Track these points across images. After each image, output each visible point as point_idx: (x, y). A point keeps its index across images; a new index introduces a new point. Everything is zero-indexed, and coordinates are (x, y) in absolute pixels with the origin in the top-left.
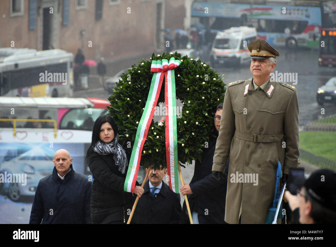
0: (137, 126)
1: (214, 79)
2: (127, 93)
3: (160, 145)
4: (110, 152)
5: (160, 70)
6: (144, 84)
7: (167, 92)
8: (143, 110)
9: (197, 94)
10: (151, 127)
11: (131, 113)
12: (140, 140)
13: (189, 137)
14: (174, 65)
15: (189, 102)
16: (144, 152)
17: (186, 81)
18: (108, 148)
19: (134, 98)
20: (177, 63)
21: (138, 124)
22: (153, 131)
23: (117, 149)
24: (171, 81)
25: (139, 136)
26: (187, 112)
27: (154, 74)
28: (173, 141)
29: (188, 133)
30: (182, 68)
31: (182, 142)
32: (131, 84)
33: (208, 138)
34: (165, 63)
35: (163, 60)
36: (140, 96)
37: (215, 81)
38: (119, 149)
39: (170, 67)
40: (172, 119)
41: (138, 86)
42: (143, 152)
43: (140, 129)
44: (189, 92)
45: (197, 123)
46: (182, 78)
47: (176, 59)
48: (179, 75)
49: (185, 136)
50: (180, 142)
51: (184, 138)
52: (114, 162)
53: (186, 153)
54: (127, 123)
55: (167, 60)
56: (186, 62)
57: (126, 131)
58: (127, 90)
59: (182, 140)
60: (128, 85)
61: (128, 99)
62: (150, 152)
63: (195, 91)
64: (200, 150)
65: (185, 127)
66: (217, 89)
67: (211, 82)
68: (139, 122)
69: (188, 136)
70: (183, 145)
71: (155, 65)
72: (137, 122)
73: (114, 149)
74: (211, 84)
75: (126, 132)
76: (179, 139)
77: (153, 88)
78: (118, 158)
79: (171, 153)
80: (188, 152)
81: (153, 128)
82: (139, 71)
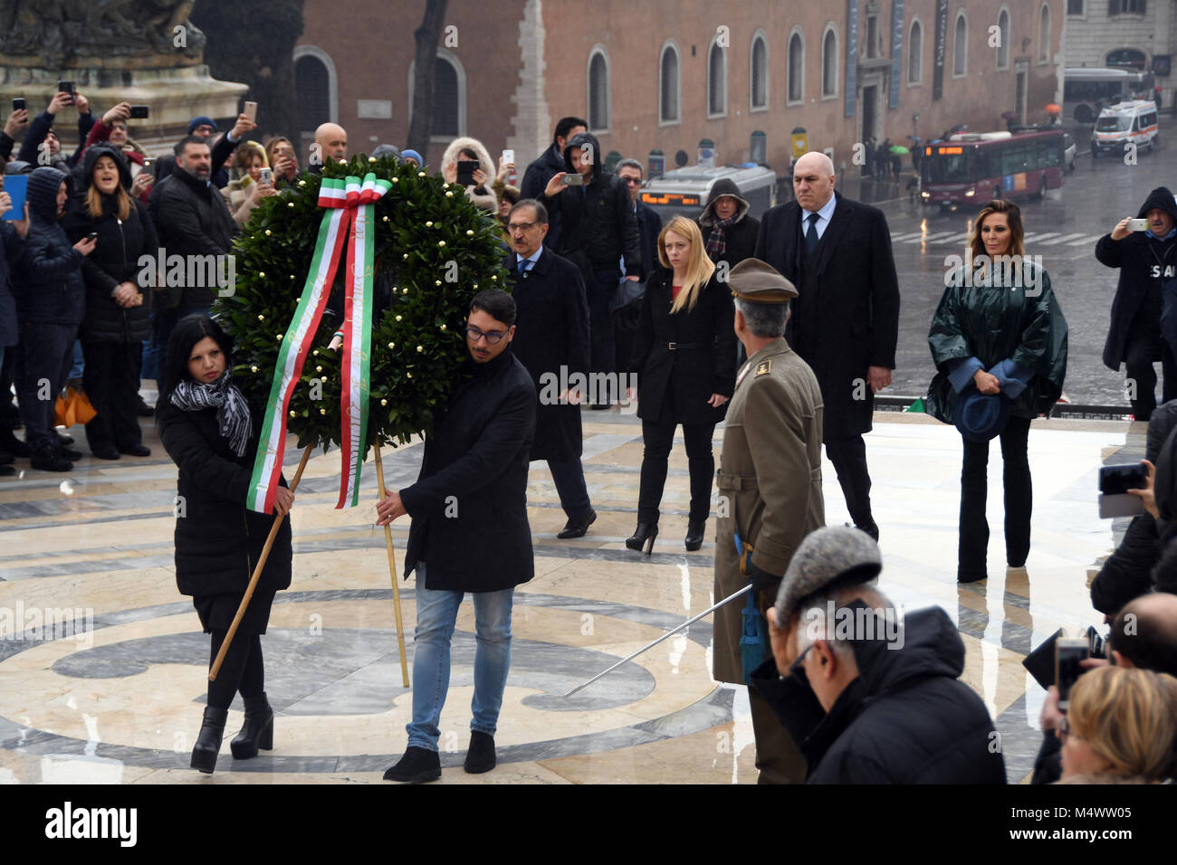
0: (279, 344)
1: (470, 232)
2: (260, 258)
3: (332, 399)
4: (206, 403)
5: (340, 204)
6: (301, 238)
7: (354, 262)
8: (297, 304)
9: (426, 270)
10: (311, 350)
11: (266, 311)
12: (285, 381)
13: (399, 382)
14: (373, 194)
15: (405, 290)
16: (292, 413)
17: (402, 234)
18: (201, 396)
19: (278, 272)
20: (380, 188)
21: (282, 340)
22: (317, 361)
23: (227, 396)
24: (364, 234)
25: (283, 370)
26: (399, 318)
27: (327, 213)
28: (358, 390)
29: (397, 371)
30: (395, 201)
31: (384, 392)
32: (271, 236)
33: (447, 383)
34: (352, 186)
35: (347, 178)
36: (292, 267)
37: (470, 236)
38: (231, 397)
39: (362, 197)
40: (360, 334)
41: (287, 242)
42: (289, 414)
43: (286, 353)
44: (405, 263)
45: (420, 348)
46: (392, 226)
47: (380, 176)
48: (386, 218)
49: (391, 380)
50: (376, 395)
51: (387, 385)
52: (217, 427)
53: (391, 421)
54: (256, 335)
55: (357, 179)
56: (405, 184)
57: (252, 355)
58: (262, 250)
59: (383, 388)
60: (262, 237)
61: (262, 274)
62: (306, 414)
63: (418, 262)
64: (426, 412)
65: (390, 356)
66: (474, 257)
67: (459, 241)
68: (284, 335)
69: (397, 380)
70: (384, 402)
71: (328, 191)
72: (279, 337)
73: (219, 396)
74: (460, 246)
75: (254, 358)
76: (373, 386)
77: (322, 249)
78: (227, 419)
79: (353, 421)
80: (394, 421)
81: (316, 352)
82: (291, 204)
